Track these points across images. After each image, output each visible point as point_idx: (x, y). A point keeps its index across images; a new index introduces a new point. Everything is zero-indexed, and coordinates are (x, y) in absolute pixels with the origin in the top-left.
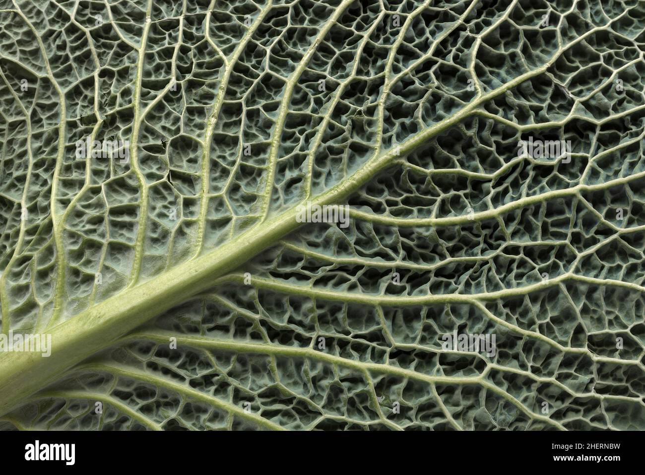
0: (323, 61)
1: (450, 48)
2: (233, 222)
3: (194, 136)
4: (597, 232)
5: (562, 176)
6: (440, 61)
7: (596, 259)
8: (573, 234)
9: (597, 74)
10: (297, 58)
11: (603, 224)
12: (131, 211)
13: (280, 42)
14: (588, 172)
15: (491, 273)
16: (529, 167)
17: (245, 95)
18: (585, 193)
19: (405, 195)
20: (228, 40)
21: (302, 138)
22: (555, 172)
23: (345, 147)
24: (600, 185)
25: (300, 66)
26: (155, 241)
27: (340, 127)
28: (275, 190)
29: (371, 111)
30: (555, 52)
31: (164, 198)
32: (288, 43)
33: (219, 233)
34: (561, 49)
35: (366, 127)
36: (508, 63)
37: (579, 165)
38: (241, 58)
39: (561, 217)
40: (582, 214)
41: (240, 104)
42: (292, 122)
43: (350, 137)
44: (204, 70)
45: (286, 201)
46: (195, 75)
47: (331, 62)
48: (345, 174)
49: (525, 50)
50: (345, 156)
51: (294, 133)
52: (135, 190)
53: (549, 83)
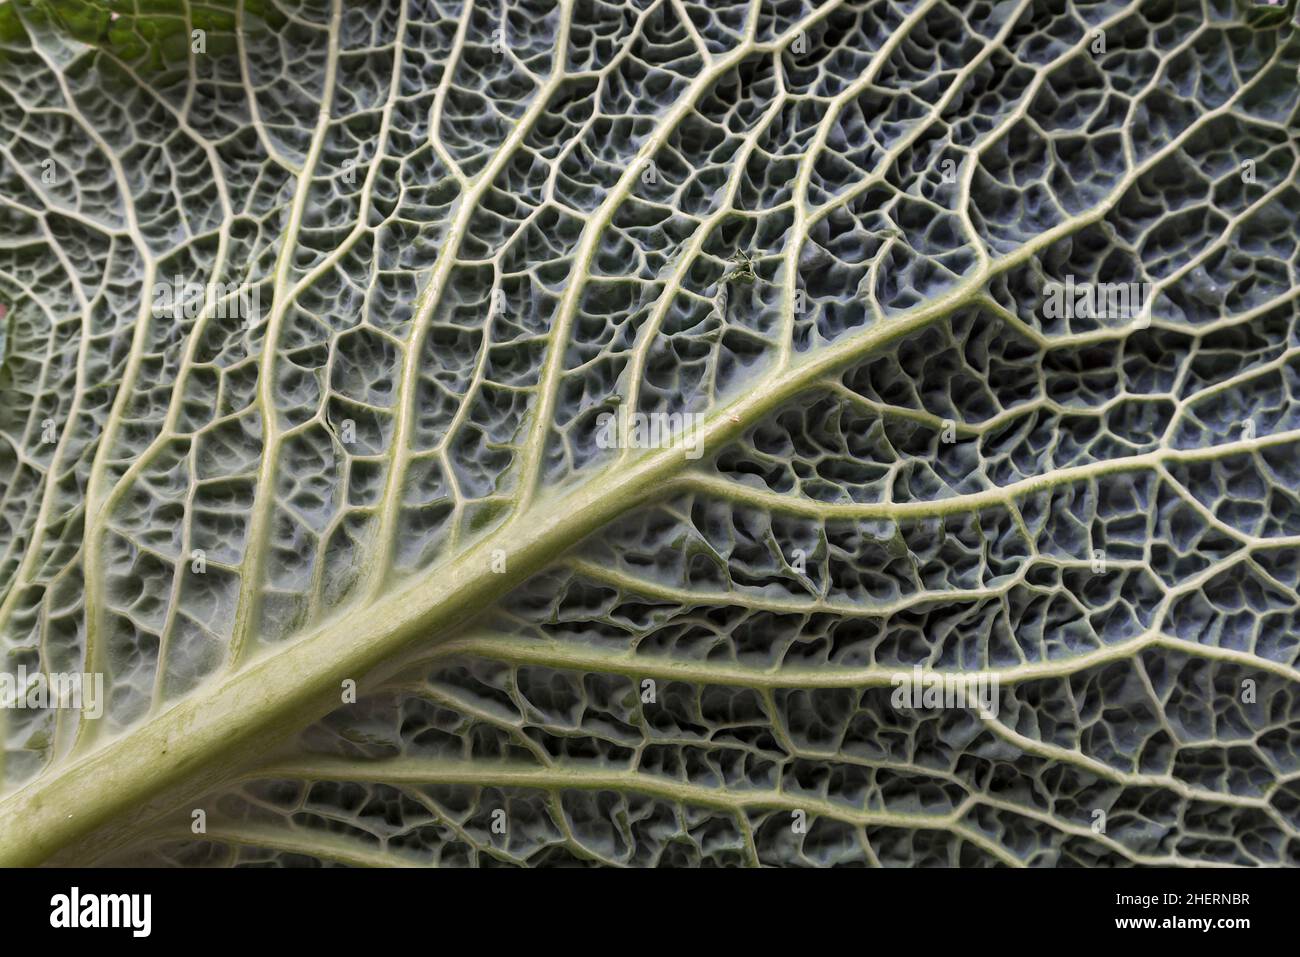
0: (664, 185)
1: (912, 173)
2: (457, 514)
3: (387, 334)
4: (1202, 546)
5: (1118, 438)
6: (899, 194)
7: (1203, 602)
8: (1155, 549)
9: (1197, 226)
10: (610, 178)
11: (1214, 529)
12: (243, 491)
13: (578, 149)
14: (1177, 428)
15: (1000, 624)
16: (1052, 421)
17: (501, 251)
18: (1173, 466)
19: (824, 455)
20: (476, 149)
21: (619, 330)
22: (1104, 431)
23: (714, 339)
24: (1204, 451)
25: (615, 194)
26: (290, 558)
27: (702, 301)
28: (553, 439)
29: (769, 270)
30: (1121, 178)
31: (318, 461)
32: (595, 152)
33: (427, 538)
34: (1132, 172)
35: (757, 301)
36: (1022, 209)
37: (1152, 417)
38: (499, 182)
39: (1128, 515)
40: (1170, 507)
41: (490, 268)
42: (596, 299)
43: (723, 320)
44: (423, 206)
45: (579, 462)
46: (404, 213)
47: (680, 189)
48: (711, 400)
49: (1057, 180)
50: (713, 359)
51: (603, 322)
52: (257, 446)
53: (1101, 244)
